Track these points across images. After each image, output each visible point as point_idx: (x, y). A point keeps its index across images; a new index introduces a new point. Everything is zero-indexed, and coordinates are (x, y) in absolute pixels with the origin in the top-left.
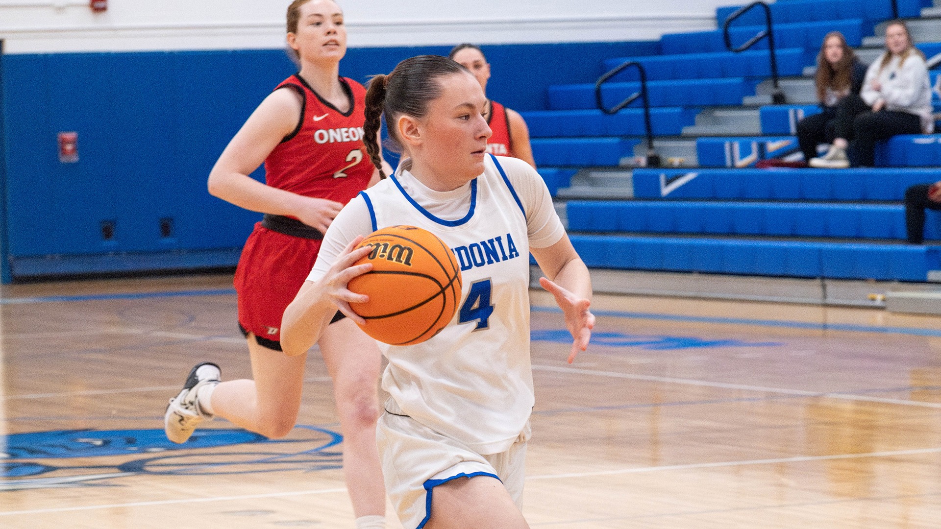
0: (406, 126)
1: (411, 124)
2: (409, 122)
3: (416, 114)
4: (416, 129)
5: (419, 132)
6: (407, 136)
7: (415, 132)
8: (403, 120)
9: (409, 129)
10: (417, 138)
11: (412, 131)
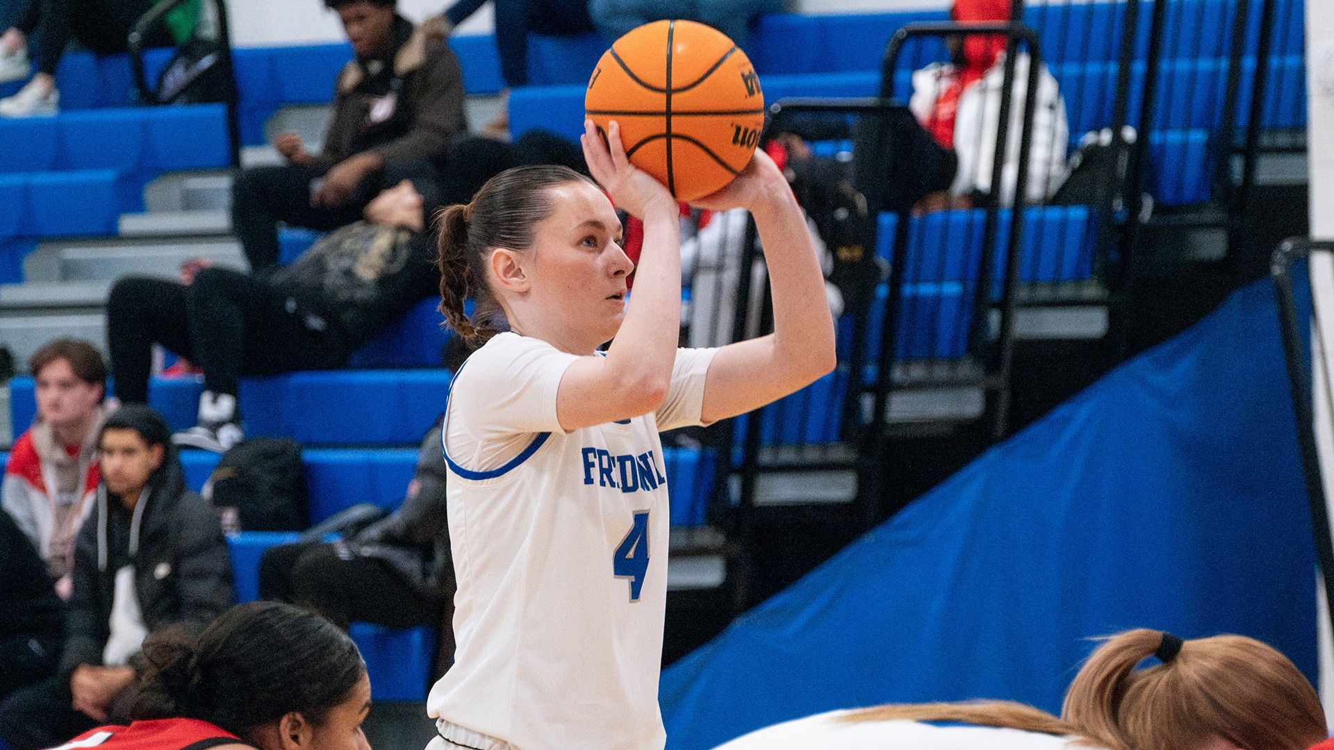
0: (502, 265)
1: (509, 262)
2: (508, 258)
3: (517, 245)
4: (520, 270)
5: (523, 272)
6: (504, 279)
7: (518, 273)
8: (498, 255)
9: (507, 270)
10: (523, 281)
11: (512, 272)
